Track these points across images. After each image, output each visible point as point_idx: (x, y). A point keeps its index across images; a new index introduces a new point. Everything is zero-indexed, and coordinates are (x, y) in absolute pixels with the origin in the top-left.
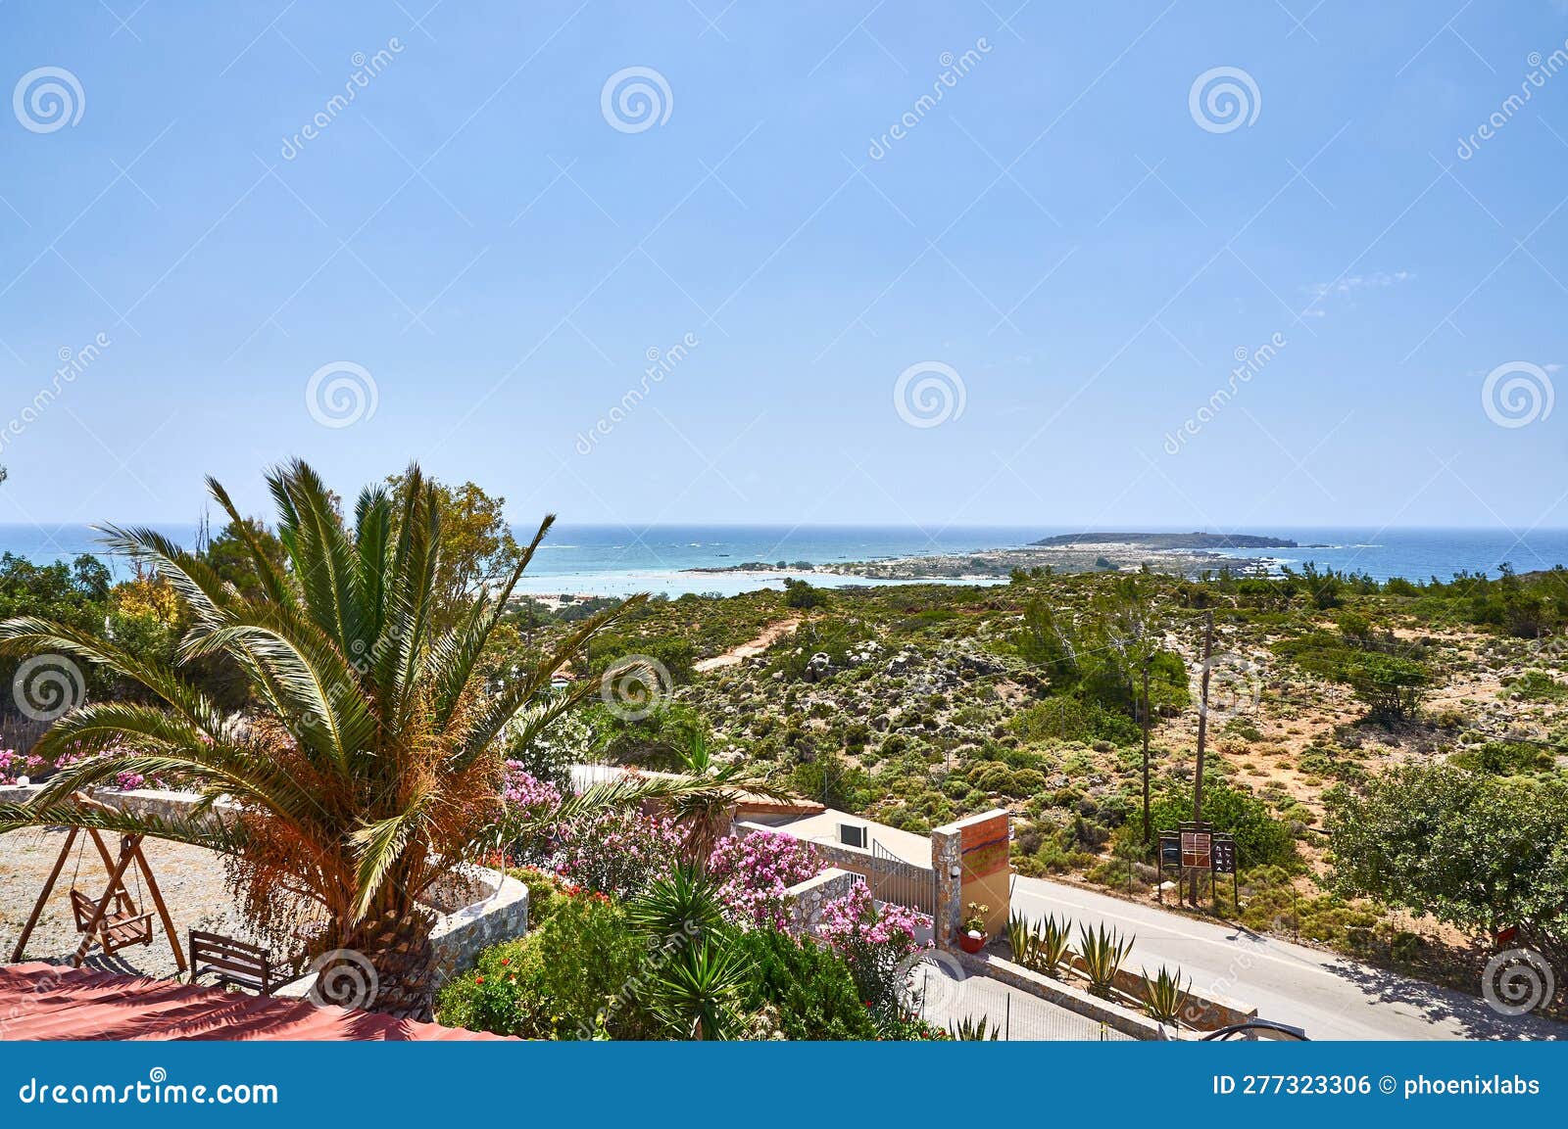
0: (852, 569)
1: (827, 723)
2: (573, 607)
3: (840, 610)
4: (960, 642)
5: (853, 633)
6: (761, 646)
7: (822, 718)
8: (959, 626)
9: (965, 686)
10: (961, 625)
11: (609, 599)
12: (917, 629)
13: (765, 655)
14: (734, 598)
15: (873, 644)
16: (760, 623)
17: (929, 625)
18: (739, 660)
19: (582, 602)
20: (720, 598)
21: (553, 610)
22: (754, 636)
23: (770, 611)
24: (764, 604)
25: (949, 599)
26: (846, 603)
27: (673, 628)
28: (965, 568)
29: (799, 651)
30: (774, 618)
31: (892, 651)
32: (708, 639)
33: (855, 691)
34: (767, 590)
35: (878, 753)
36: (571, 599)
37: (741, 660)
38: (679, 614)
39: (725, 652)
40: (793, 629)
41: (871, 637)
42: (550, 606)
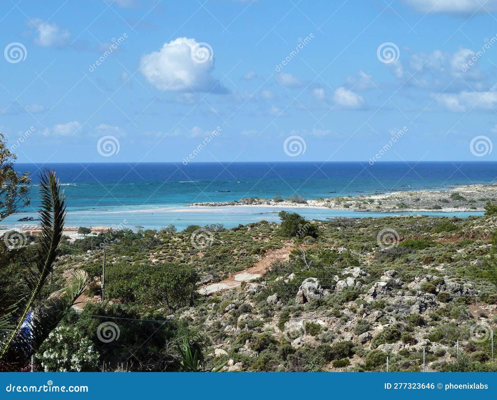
0: (342, 203)
1: (317, 339)
2: (90, 238)
3: (330, 239)
4: (437, 268)
5: (341, 260)
6: (258, 273)
7: (313, 335)
8: (436, 253)
9: (440, 307)
10: (437, 252)
11: (122, 232)
12: (400, 256)
13: (261, 280)
14: (235, 230)
15: (357, 271)
16: (258, 252)
17: (410, 252)
18: (238, 285)
19: (98, 233)
20: (222, 230)
21: (72, 241)
22: (251, 265)
23: (267, 240)
24: (261, 235)
25: (429, 230)
26: (335, 233)
27: (179, 256)
28: (446, 201)
29: (292, 276)
30: (270, 247)
31: (376, 276)
32: (210, 266)
33: (341, 311)
34: (264, 222)
35: (362, 366)
36: (89, 231)
37: (240, 284)
38: (185, 243)
39: (226, 277)
40: (286, 257)
41: (356, 263)
42: (68, 238)
